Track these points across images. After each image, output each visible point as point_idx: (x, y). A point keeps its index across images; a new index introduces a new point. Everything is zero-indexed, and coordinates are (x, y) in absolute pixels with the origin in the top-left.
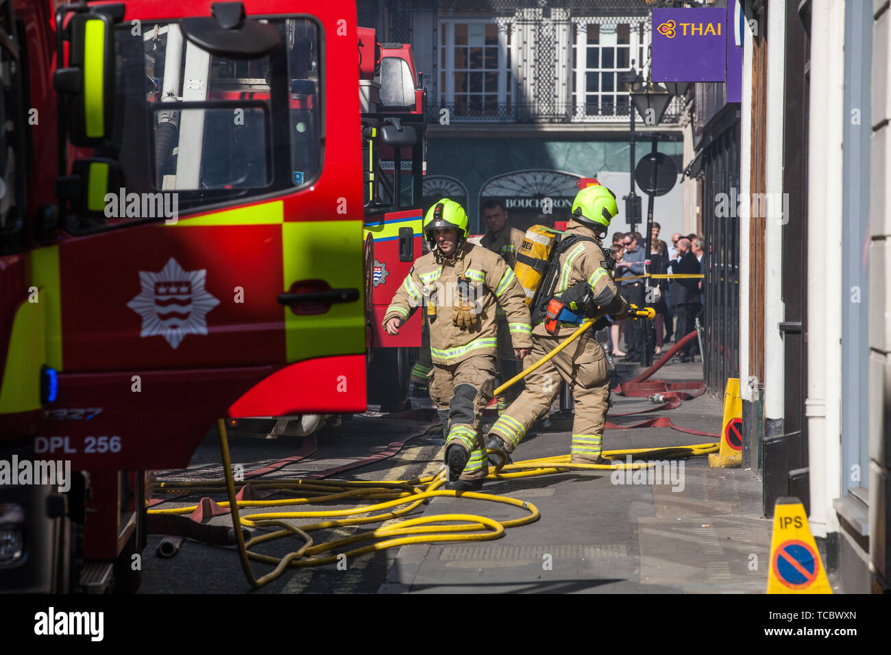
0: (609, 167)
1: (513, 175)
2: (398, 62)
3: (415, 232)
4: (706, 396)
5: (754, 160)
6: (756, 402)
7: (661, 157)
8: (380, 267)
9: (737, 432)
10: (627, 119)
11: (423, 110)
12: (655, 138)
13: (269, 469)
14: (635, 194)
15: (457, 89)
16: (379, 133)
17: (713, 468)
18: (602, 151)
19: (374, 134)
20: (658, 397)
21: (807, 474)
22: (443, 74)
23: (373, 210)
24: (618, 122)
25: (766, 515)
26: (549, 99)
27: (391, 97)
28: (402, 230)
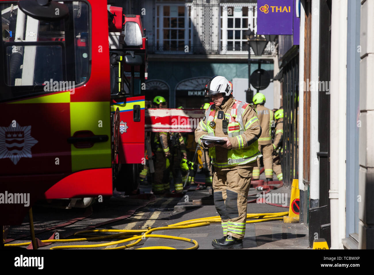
0: (238, 76)
1: (192, 80)
2: (134, 24)
3: (141, 107)
4: (284, 187)
5: (305, 73)
6: (306, 191)
7: (263, 71)
8: (124, 124)
9: (297, 206)
10: (247, 53)
11: (146, 47)
12: (260, 62)
13: (68, 224)
14: (250, 89)
15: (164, 38)
16: (124, 59)
17: (285, 223)
18: (235, 68)
19: (121, 59)
20: (260, 188)
21: (330, 226)
22: (158, 31)
23: (120, 96)
24: (243, 54)
25: (310, 246)
26: (209, 43)
27: (130, 41)
28: (135, 106)
